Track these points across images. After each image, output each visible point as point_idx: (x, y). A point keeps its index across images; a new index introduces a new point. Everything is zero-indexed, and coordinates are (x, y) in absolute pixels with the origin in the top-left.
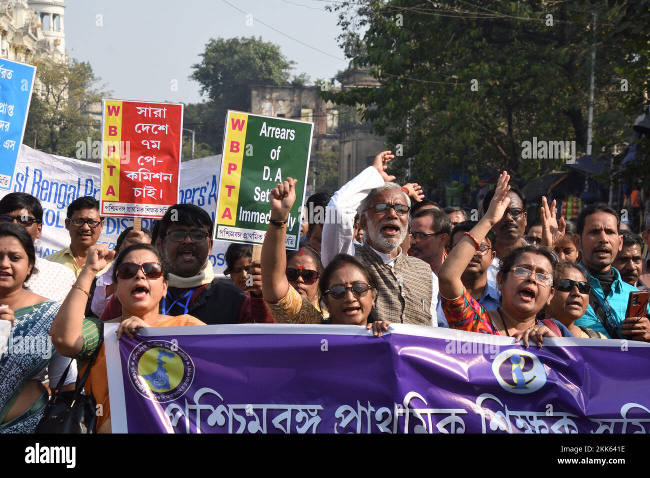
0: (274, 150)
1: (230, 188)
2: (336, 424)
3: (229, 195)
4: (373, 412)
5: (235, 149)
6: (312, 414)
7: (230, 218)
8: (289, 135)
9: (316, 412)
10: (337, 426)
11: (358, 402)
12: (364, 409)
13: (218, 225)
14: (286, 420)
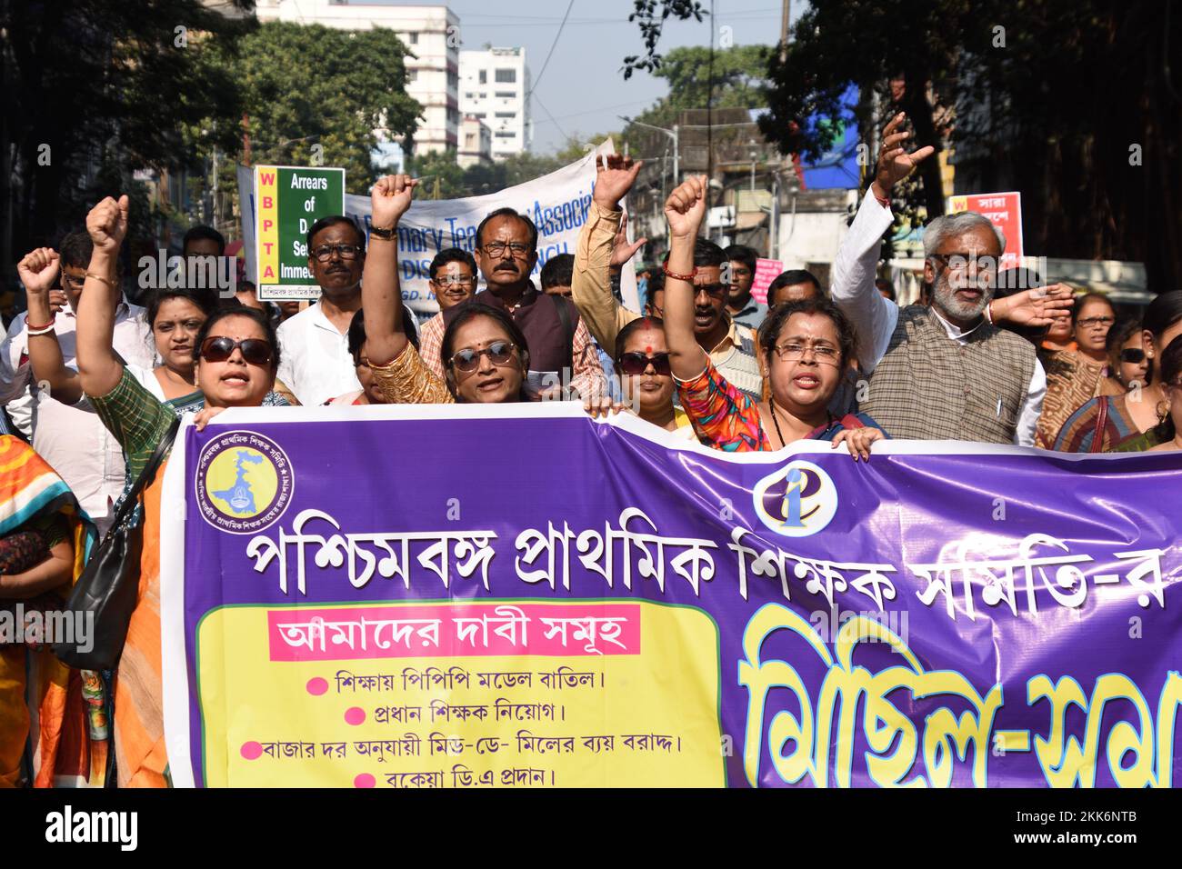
0: (307, 202)
1: (269, 245)
2: (518, 558)
3: (269, 252)
4: (573, 539)
5: (268, 205)
6: (478, 544)
7: (272, 275)
8: (321, 184)
9: (486, 541)
10: (520, 561)
11: (550, 524)
12: (558, 535)
13: (261, 284)
14: (439, 555)
